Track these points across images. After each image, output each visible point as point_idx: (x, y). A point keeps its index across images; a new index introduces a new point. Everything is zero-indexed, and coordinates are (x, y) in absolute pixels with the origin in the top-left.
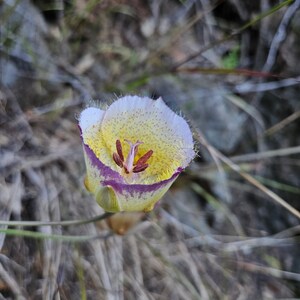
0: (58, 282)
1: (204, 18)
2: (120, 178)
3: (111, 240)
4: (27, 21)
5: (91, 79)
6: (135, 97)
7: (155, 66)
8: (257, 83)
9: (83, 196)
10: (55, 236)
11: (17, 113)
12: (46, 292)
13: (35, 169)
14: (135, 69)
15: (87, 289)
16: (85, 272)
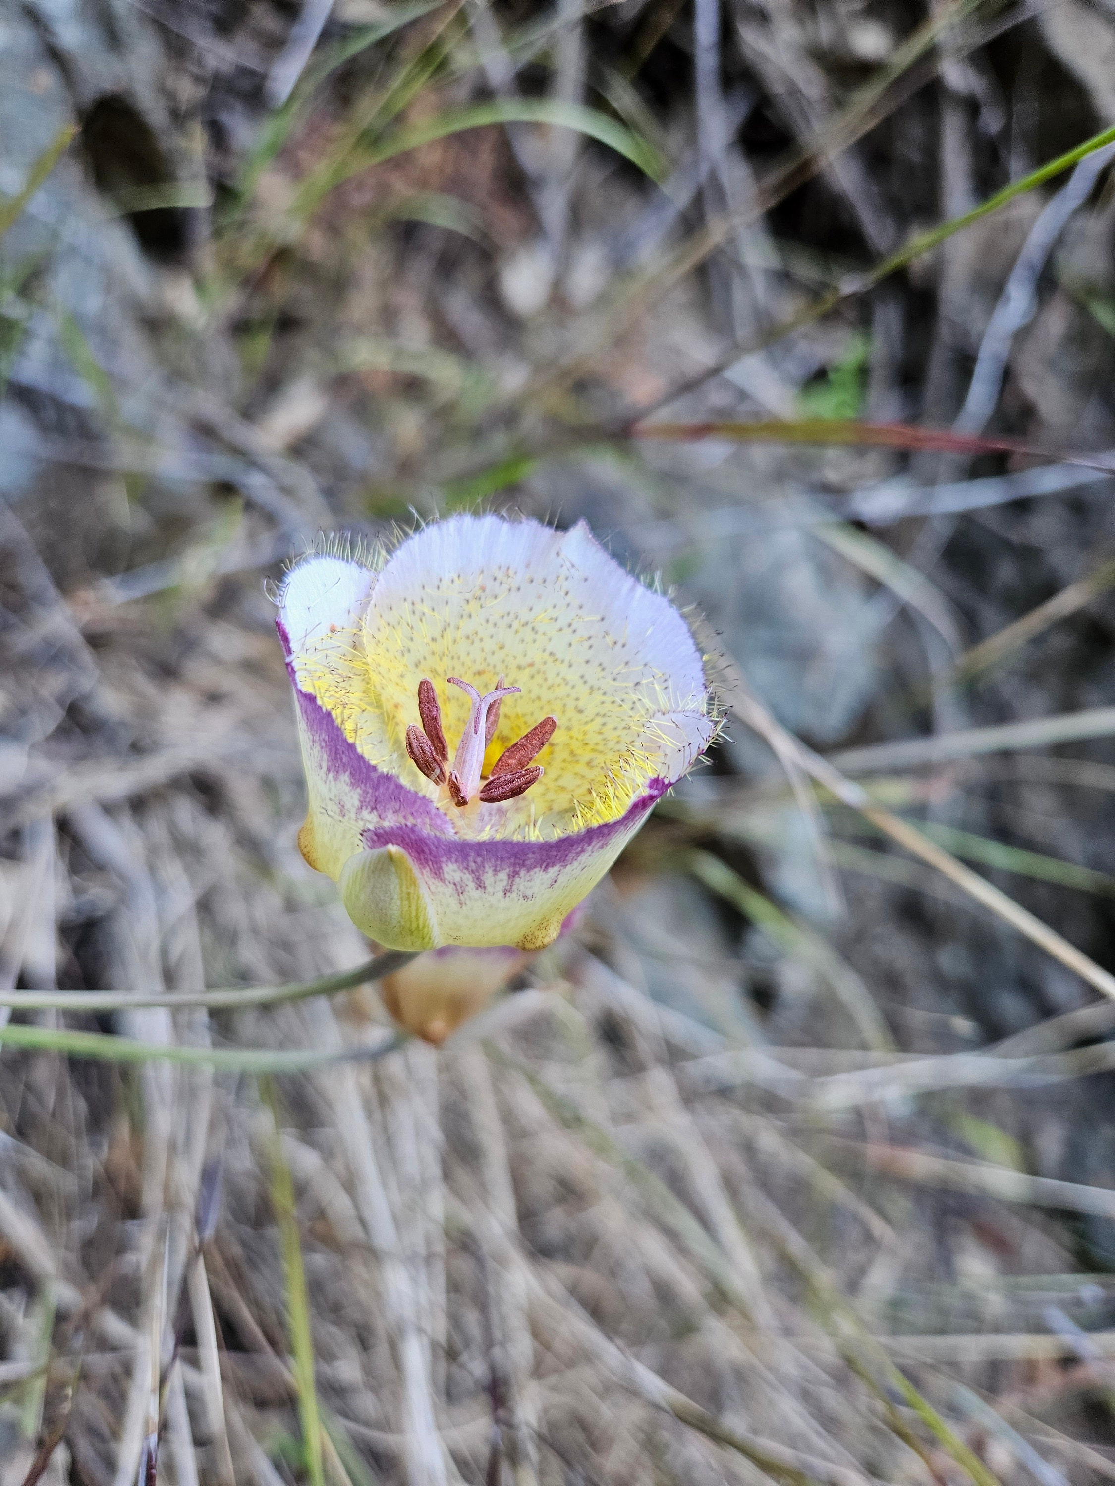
0: (199, 1223)
1: (732, 241)
2: (436, 816)
3: (394, 1065)
4: (73, 250)
5: (316, 469)
6: (489, 521)
7: (553, 421)
8: (930, 481)
9: (291, 906)
10: (187, 1052)
11: (39, 599)
12: (156, 1260)
13: (109, 809)
14: (477, 434)
15: (307, 1247)
16: (301, 1190)
